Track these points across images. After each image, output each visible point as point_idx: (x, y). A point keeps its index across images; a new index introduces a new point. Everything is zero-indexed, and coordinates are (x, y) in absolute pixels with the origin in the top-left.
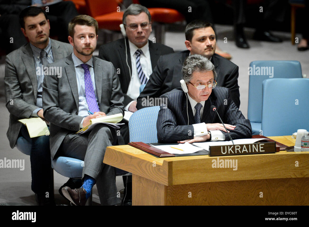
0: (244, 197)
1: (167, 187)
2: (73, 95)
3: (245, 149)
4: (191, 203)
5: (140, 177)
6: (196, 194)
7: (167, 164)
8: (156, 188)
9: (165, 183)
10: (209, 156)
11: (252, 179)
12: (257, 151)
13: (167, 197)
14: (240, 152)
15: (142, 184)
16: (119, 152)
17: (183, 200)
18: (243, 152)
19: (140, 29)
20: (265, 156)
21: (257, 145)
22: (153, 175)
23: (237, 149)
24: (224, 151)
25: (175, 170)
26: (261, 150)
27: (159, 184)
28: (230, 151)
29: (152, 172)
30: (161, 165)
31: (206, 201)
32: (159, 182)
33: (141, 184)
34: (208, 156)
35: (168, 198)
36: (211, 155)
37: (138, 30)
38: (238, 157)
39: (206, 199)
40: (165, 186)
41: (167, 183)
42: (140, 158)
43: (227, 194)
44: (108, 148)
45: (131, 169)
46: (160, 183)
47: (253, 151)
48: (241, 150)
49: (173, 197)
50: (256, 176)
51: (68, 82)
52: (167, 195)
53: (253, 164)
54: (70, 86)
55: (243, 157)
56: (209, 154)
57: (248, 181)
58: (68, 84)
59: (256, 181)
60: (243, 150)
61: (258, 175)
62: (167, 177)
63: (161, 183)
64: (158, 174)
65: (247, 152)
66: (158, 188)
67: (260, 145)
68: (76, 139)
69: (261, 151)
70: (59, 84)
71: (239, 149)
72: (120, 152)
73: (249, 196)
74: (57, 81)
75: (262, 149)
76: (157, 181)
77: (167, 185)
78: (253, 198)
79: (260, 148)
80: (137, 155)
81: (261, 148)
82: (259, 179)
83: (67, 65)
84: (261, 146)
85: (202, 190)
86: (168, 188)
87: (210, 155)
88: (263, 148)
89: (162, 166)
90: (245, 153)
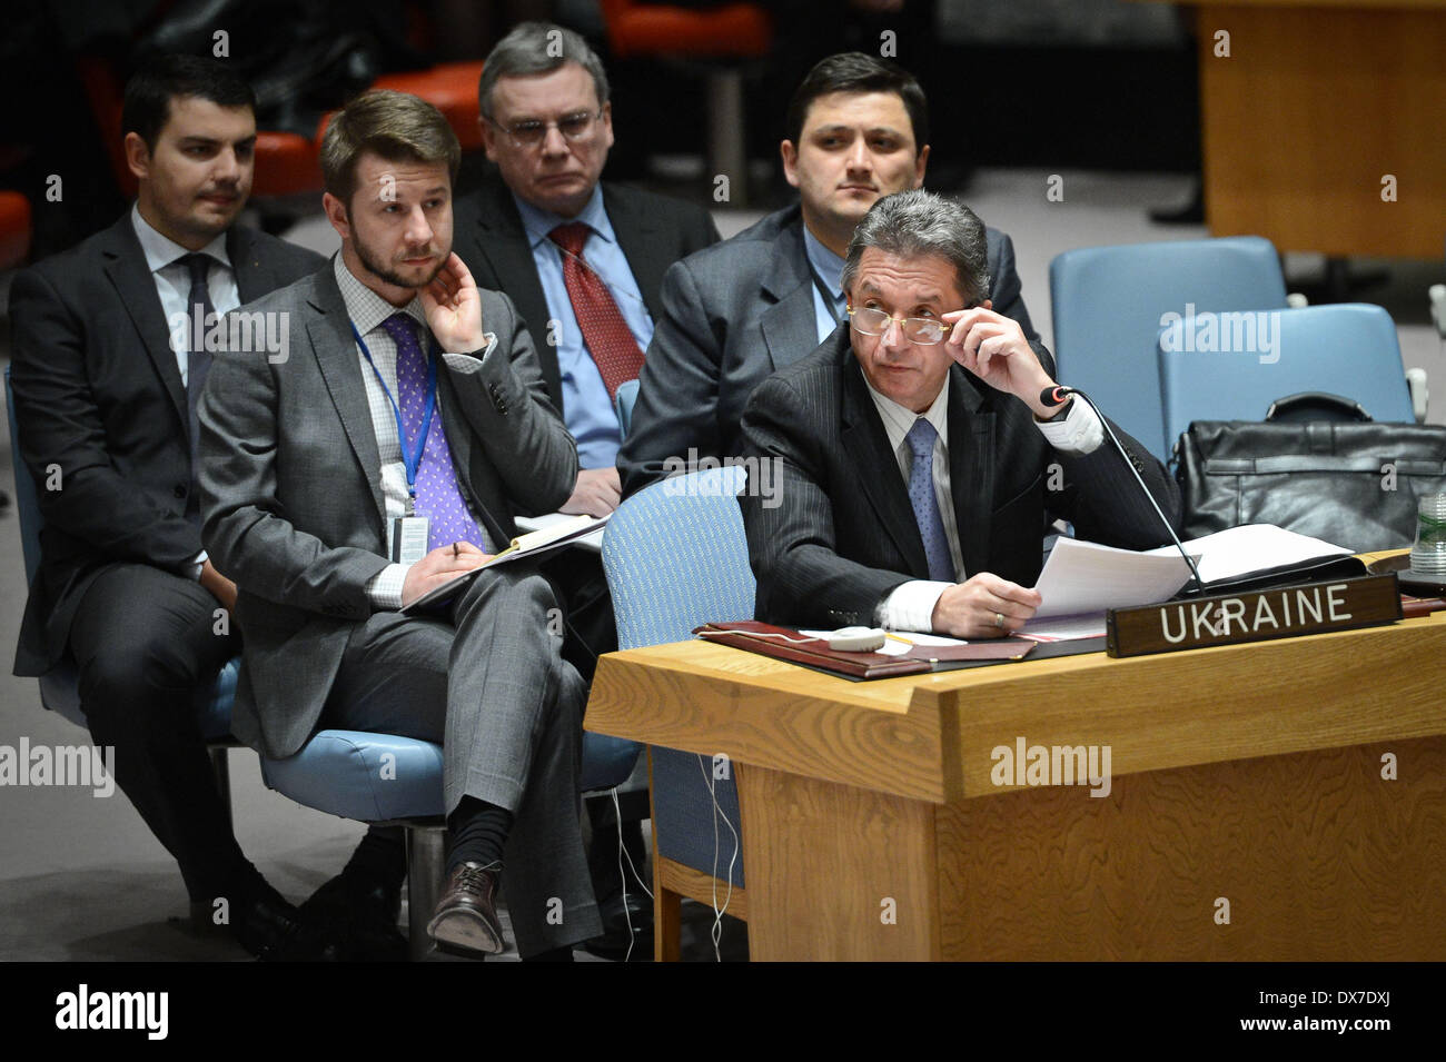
0: (1272, 832)
1: (935, 807)
2: (356, 449)
3: (1264, 614)
4: (1042, 875)
5: (788, 779)
6: (1060, 833)
7: (935, 705)
8: (877, 818)
9: (927, 792)
10: (1110, 656)
11: (1307, 747)
12: (1319, 618)
13: (936, 854)
14: (1246, 629)
15: (801, 808)
16: (669, 671)
17: (1002, 863)
18: (1256, 628)
19: (555, 141)
20: (1355, 637)
21: (1316, 591)
22: (858, 761)
23: (1234, 616)
24: (1175, 631)
25: (969, 728)
26: (1336, 613)
27: (894, 796)
28: (1202, 627)
29: (853, 747)
30: (905, 711)
31: (1103, 863)
32: (891, 791)
33: (794, 809)
34: (1104, 654)
35: (941, 859)
36: (1118, 652)
37: (546, 147)
38: (1240, 651)
39: (1106, 853)
40: (925, 805)
41: (940, 790)
42: (782, 689)
43: (1194, 825)
44: (604, 658)
45: (739, 745)
46: (897, 793)
47: (1303, 622)
48: (1249, 618)
49: (964, 853)
50: (1321, 733)
51: (325, 391)
52: (936, 848)
53: (1304, 680)
54: (337, 411)
55: (1260, 648)
56: (1109, 647)
57: (1282, 757)
58: (327, 402)
59: (1316, 756)
60: (1258, 620)
61: (1332, 730)
62: (935, 763)
63: (904, 795)
64: (886, 754)
65: (1276, 625)
66: (887, 821)
67: (1330, 590)
68: (396, 643)
69: (1334, 618)
70: (286, 405)
71: (1238, 616)
72: (672, 672)
73: (1290, 826)
74: (269, 387)
75: (1338, 610)
76: (880, 788)
77: (940, 801)
78: (1309, 834)
79: (1332, 603)
80: (759, 677)
81: (1336, 607)
82: (1337, 744)
83: (317, 313)
84: (1336, 595)
85: (1086, 812)
86: (939, 815)
87: (1114, 652)
88: (1341, 602)
89: (905, 716)
90: (1267, 633)
